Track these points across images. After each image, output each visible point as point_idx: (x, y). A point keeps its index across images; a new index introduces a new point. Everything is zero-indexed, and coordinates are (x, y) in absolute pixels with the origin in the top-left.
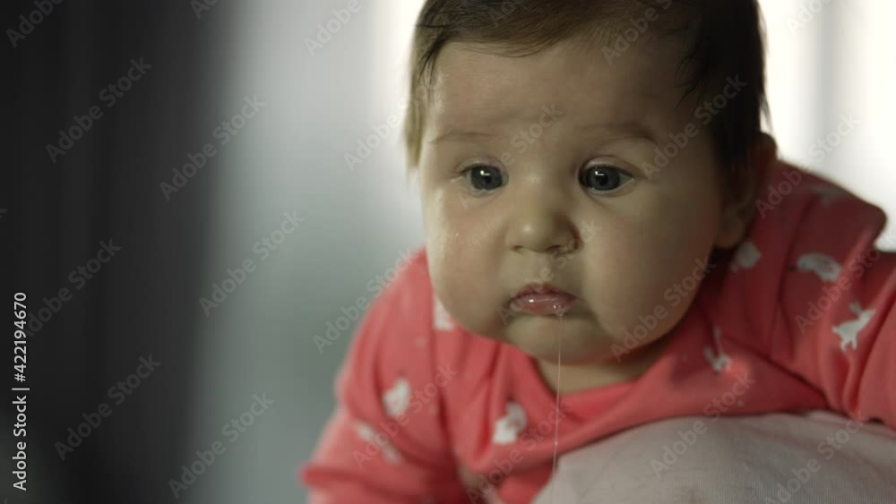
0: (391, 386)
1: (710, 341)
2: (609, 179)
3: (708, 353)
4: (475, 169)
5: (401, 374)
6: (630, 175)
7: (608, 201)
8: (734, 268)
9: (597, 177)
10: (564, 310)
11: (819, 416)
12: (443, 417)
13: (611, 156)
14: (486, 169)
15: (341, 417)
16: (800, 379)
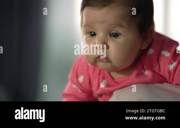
0: (80, 77)
1: (143, 68)
2: (116, 35)
3: (143, 71)
4: (91, 32)
5: (82, 74)
6: (120, 35)
7: (115, 40)
8: (148, 54)
9: (114, 35)
10: (106, 61)
11: (166, 84)
12: (90, 83)
13: (116, 31)
14: (93, 32)
15: (69, 83)
16: (162, 76)
